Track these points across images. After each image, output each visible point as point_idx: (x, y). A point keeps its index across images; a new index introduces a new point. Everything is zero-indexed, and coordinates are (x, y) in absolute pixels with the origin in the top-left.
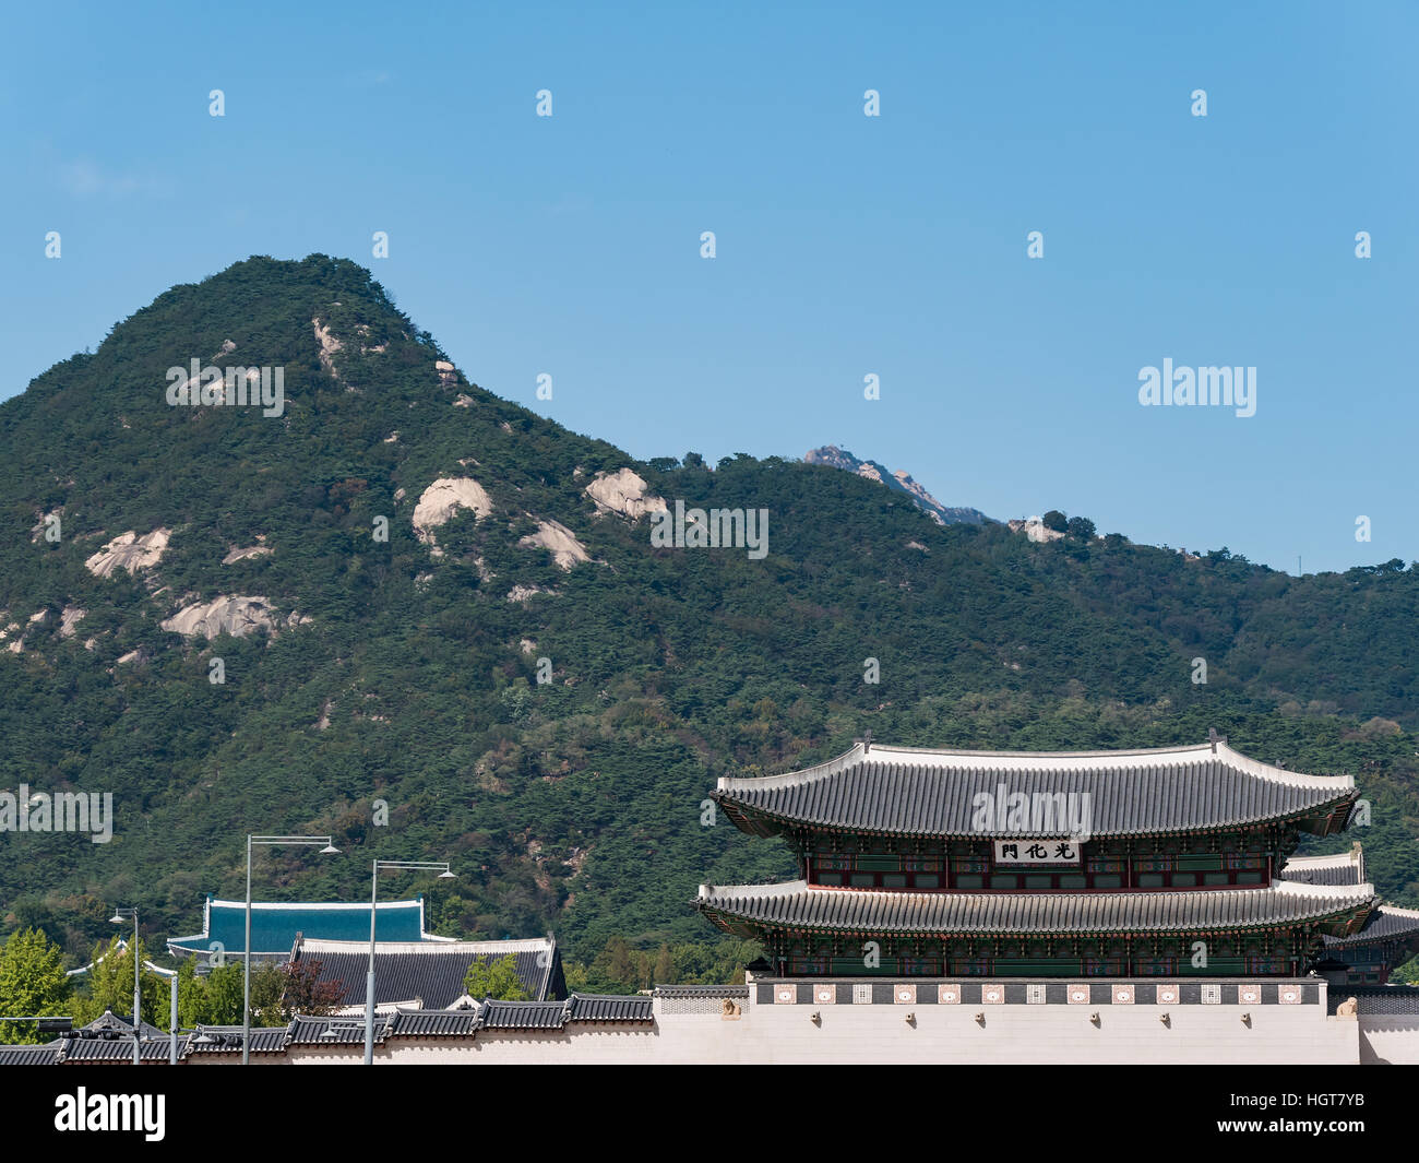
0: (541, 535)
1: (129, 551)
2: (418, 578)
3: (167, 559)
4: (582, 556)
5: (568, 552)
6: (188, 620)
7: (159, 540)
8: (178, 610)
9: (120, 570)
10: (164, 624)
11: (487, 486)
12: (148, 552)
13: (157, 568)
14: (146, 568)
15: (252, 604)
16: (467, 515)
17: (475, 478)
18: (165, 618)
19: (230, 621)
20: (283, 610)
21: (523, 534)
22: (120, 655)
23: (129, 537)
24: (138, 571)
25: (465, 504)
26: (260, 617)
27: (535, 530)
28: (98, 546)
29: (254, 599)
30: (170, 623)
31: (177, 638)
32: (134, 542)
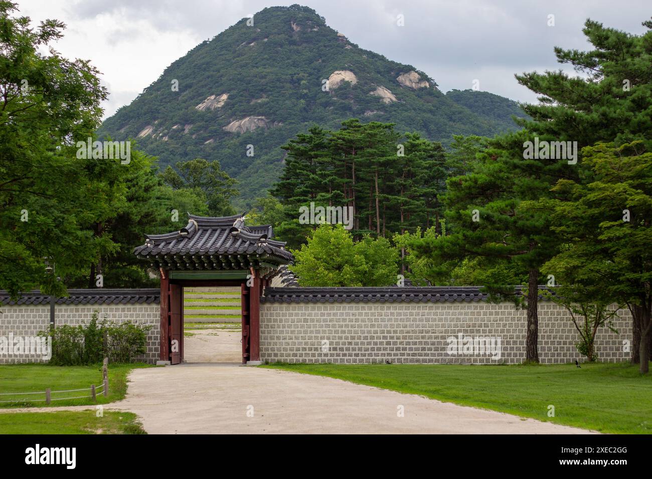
0: (378, 92)
1: (213, 101)
2: (327, 108)
3: (227, 104)
4: (394, 99)
5: (389, 98)
6: (234, 126)
7: (225, 97)
8: (230, 123)
9: (208, 109)
10: (224, 128)
11: (355, 73)
12: (220, 102)
13: (223, 107)
14: (219, 108)
15: (259, 119)
16: (348, 83)
17: (351, 70)
18: (224, 126)
19: (250, 127)
20: (272, 121)
21: (370, 91)
22: (206, 141)
23: (213, 97)
24: (215, 109)
25: (347, 79)
26: (261, 124)
27: (374, 90)
28: (202, 101)
29: (260, 117)
30: (226, 128)
31: (228, 133)
32: (215, 99)
